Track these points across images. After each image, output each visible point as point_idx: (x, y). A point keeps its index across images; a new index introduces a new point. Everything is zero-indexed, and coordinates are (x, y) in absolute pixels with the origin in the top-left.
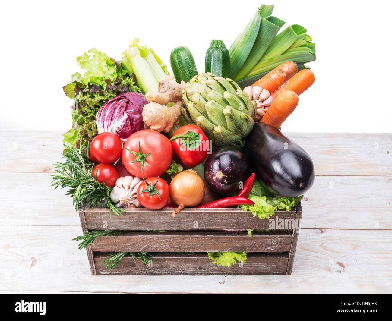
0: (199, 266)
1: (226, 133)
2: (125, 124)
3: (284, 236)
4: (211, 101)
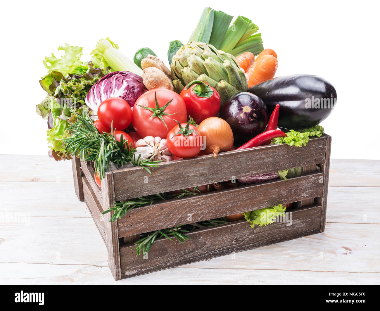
0: (235, 238)
1: (229, 87)
2: (127, 91)
3: (316, 174)
4: (208, 58)
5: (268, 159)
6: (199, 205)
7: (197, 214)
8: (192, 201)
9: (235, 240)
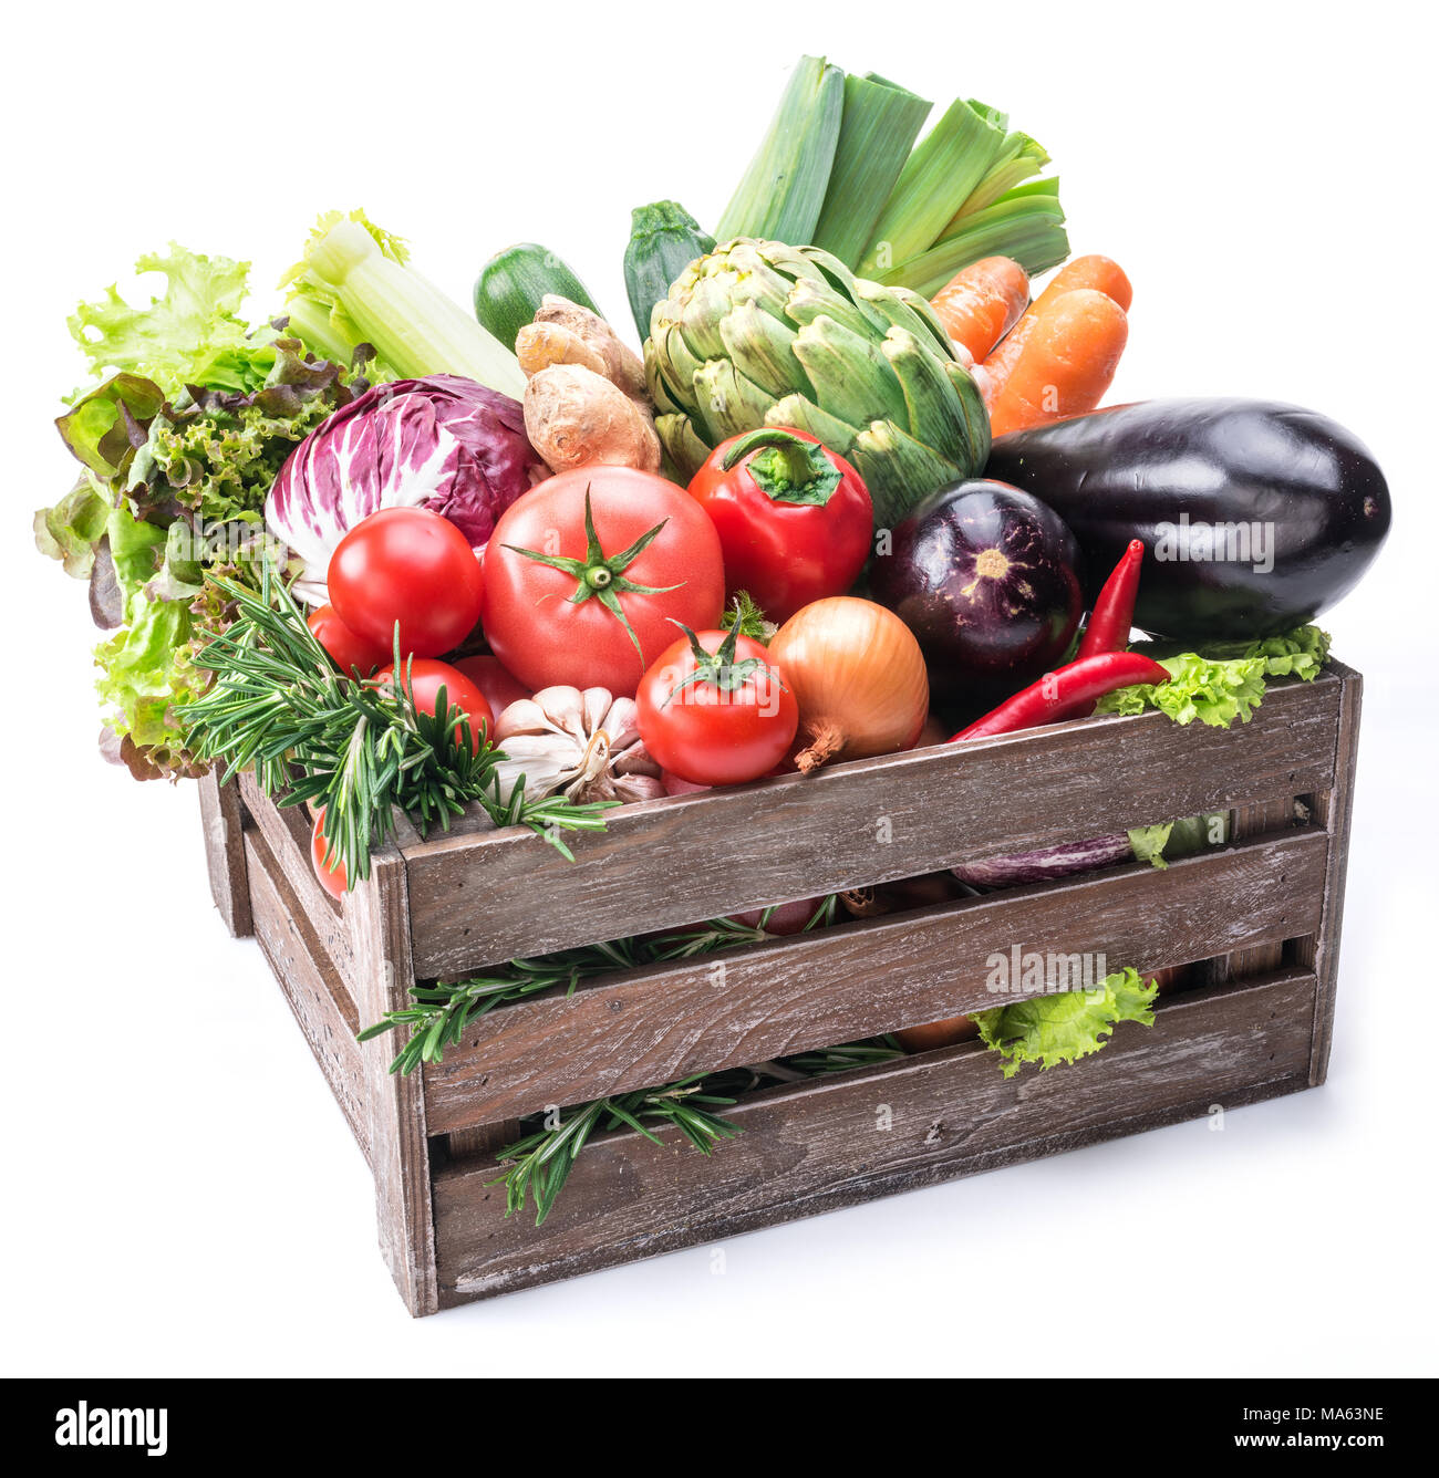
0: (935, 1123)
1: (910, 450)
2: (457, 476)
3: (1293, 839)
4: (815, 320)
5: (1083, 782)
6: (779, 987)
7: (770, 1026)
8: (750, 970)
9: (933, 1133)
